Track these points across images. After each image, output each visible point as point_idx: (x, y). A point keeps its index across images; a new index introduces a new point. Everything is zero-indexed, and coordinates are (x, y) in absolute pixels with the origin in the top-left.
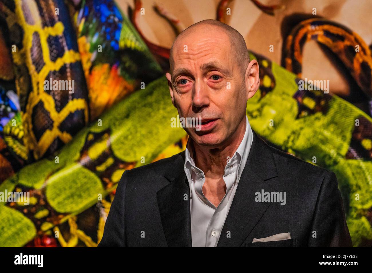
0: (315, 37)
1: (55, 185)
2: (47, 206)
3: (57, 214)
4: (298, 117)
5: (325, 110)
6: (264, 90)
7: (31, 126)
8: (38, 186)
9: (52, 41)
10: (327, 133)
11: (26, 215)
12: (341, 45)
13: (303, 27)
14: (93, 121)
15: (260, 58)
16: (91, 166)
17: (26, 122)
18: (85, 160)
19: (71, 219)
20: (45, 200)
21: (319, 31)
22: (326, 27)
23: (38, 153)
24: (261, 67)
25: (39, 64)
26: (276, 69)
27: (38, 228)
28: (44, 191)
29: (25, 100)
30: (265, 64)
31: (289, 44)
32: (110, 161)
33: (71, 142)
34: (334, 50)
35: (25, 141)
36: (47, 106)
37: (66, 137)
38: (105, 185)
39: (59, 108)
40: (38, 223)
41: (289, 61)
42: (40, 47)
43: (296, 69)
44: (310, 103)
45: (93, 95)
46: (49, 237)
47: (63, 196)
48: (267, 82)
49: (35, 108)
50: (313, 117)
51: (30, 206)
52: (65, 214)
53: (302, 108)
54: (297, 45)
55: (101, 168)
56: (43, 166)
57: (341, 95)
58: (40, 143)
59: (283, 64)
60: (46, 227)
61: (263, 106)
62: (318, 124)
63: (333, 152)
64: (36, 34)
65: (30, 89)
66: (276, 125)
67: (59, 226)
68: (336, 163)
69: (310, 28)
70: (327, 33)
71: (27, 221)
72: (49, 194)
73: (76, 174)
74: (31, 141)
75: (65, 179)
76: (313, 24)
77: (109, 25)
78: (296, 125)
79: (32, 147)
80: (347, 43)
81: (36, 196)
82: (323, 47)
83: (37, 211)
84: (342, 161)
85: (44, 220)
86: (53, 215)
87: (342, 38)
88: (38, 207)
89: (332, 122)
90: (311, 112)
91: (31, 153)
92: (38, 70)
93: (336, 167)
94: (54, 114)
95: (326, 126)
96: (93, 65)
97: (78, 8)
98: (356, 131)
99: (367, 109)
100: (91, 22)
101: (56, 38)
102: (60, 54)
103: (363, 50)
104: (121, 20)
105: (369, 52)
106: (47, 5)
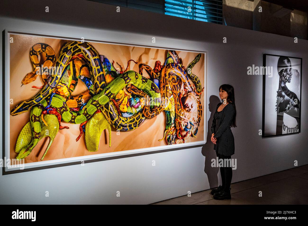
0: (144, 68)
1: (100, 99)
2: (99, 104)
3: (101, 105)
4: (142, 83)
5: (147, 82)
6: (137, 78)
7: (95, 87)
8: (97, 100)
9: (98, 70)
10: (147, 86)
11: (95, 106)
12: (149, 69)
13: (142, 66)
14: (107, 86)
15: (135, 72)
16: (107, 95)
17: (94, 87)
18: (105, 94)
19: (103, 106)
20: (98, 102)
21: (145, 67)
22: (146, 66)
23: (97, 93)
24: (136, 74)
25: (96, 75)
26: (138, 74)
27: (97, 108)
28: (98, 101)
29: (93, 82)
30: (136, 73)
31: (140, 69)
32: (110, 94)
33: (103, 90)
34: (148, 70)
35: (94, 91)
36: (98, 83)
37: (102, 89)
38: (109, 98)
39: (100, 83)
40: (97, 107)
41: (140, 73)
42: (96, 71)
43: (142, 74)
44: (144, 80)
45: (106, 81)
46: (99, 110)
47: (102, 101)
48: (137, 77)
49: (96, 83)
50: (145, 83)
51: (95, 104)
52: (102, 105)
53: (143, 81)
54: (141, 70)
55: (109, 95)
56: (98, 96)
57: (149, 79)
58: (97, 91)
59: (139, 73)
60: (99, 108)
61: (136, 82)
62: (146, 84)
63: (148, 89)
64: (95, 68)
65: (94, 80)
66: (139, 85)
67: (101, 107)
68: (149, 91)
69: (143, 66)
70: (146, 67)
71: (95, 107)
72: (99, 101)
73: (104, 97)
74: (95, 91)
75: (102, 98)
76: (144, 66)
77: (109, 66)
78: (142, 85)
79: (95, 92)
80: (150, 69)
81: (97, 102)
82: (146, 70)
83: (97, 105)
84: (150, 91)
85: (98, 106)
86: (100, 105)
87: (149, 68)
88: (97, 104)
89: (148, 84)
90: (144, 82)
91: (95, 93)
92: (96, 76)
93: (149, 92)
94: (99, 85)
95: (147, 85)
96: (106, 74)
97: (102, 63)
98: (152, 85)
99: (153, 81)
100: (105, 66)
101: (99, 69)
102: (100, 72)
103: (152, 70)
104: (111, 65)
105: (153, 71)
106: (97, 62)
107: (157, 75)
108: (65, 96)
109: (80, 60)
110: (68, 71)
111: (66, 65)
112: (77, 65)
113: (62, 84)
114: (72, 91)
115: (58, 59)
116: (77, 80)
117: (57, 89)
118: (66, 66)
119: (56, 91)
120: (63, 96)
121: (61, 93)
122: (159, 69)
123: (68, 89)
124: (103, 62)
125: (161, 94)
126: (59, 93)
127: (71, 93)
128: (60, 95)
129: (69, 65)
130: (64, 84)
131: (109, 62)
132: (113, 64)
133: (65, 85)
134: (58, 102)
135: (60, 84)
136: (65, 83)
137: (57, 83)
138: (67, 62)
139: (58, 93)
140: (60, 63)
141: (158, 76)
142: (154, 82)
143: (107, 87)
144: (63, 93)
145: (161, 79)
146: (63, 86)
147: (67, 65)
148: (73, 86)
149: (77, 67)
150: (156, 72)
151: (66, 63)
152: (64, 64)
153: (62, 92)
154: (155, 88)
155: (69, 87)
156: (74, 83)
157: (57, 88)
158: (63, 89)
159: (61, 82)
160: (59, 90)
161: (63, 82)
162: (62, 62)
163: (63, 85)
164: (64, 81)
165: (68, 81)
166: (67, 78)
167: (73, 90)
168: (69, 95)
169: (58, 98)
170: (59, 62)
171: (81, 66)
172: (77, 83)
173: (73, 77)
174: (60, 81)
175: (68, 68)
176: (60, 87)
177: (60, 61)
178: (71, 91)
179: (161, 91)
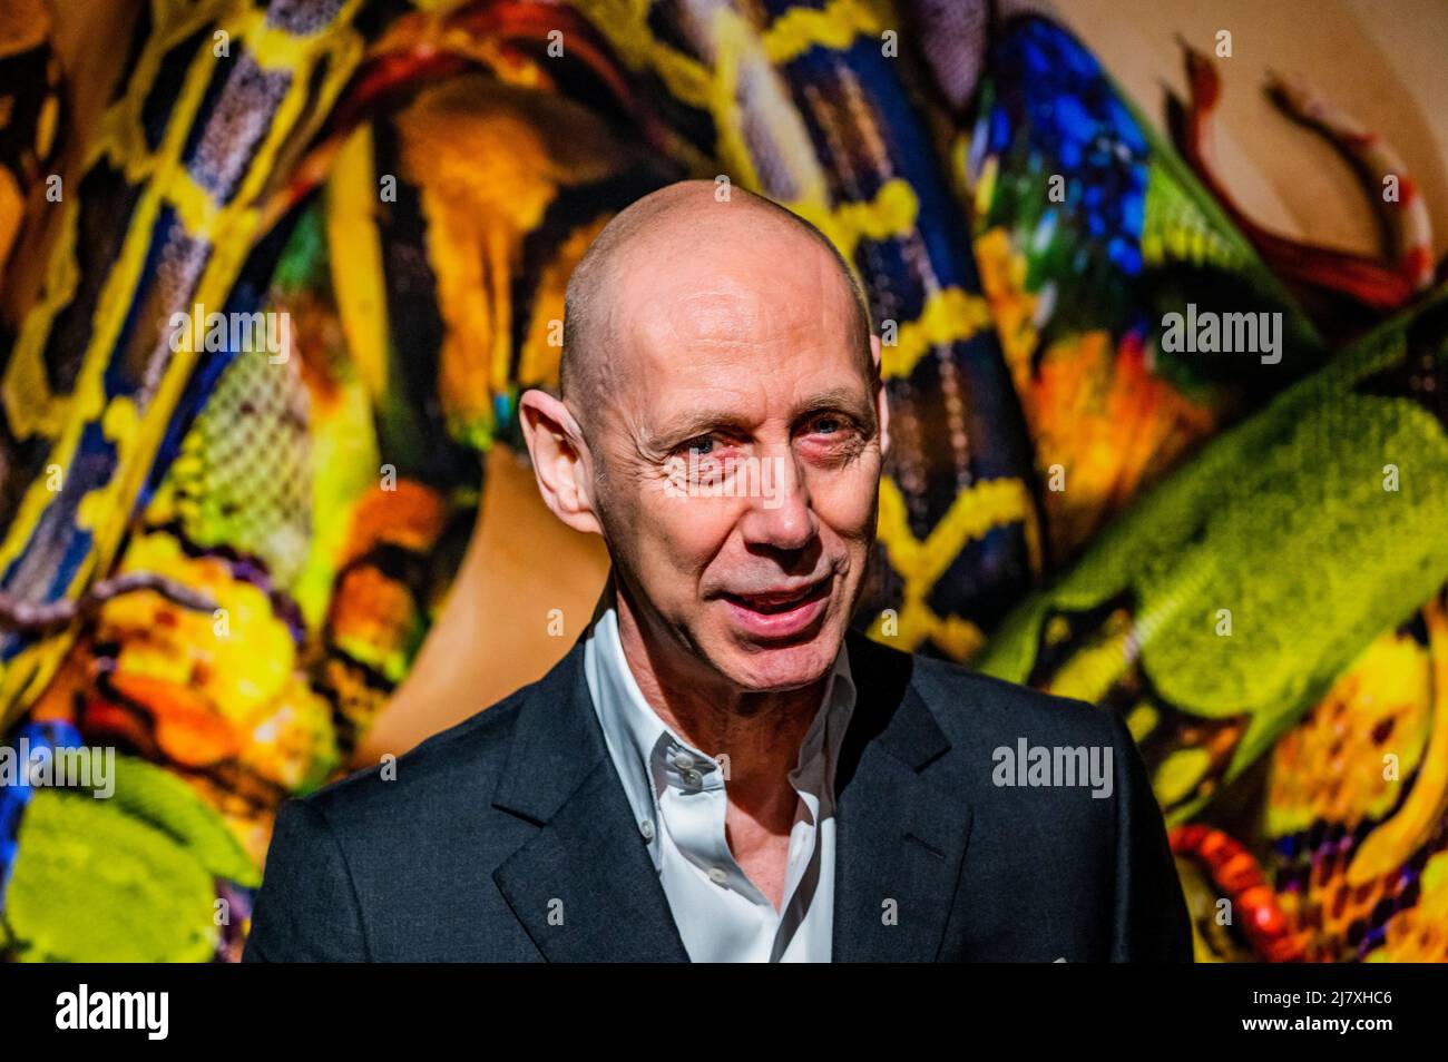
9: (875, 258)
32: (1143, 720)
33: (981, 655)
37: (960, 635)
94: (903, 551)
96: (1046, 339)
97: (964, 121)
100: (1022, 171)
101: (891, 246)
102: (910, 309)
104: (1143, 153)
106: (845, 117)
108: (246, 784)
109: (525, 106)
110: (297, 316)
111: (259, 202)
112: (460, 200)
113: (192, 550)
114: (377, 681)
115: (111, 117)
116: (468, 466)
117: (112, 650)
118: (249, 224)
119: (92, 694)
120: (219, 776)
121: (180, 715)
123: (301, 647)
124: (975, 97)
126: (147, 717)
127: (359, 715)
128: (163, 760)
129: (311, 201)
130: (224, 551)
131: (1098, 94)
132: (1183, 123)
133: (241, 578)
134: (133, 891)
135: (154, 557)
136: (245, 541)
137: (106, 540)
138: (280, 152)
139: (119, 718)
140: (141, 188)
143: (1079, 596)
144: (210, 719)
146: (208, 592)
147: (279, 204)
148: (392, 597)
149: (457, 236)
151: (245, 169)
152: (228, 200)
153: (187, 699)
155: (314, 602)
156: (415, 525)
157: (103, 635)
158: (210, 657)
159: (175, 527)
160: (135, 666)
161: (209, 530)
162: (188, 156)
163: (213, 582)
164: (229, 510)
165: (294, 510)
166: (274, 454)
167: (394, 666)
168: (328, 752)
169: (131, 808)
170: (136, 173)
171: (528, 211)
172: (457, 532)
173: (390, 427)
174: (161, 507)
175: (293, 269)
176: (166, 619)
177: (154, 143)
178: (349, 687)
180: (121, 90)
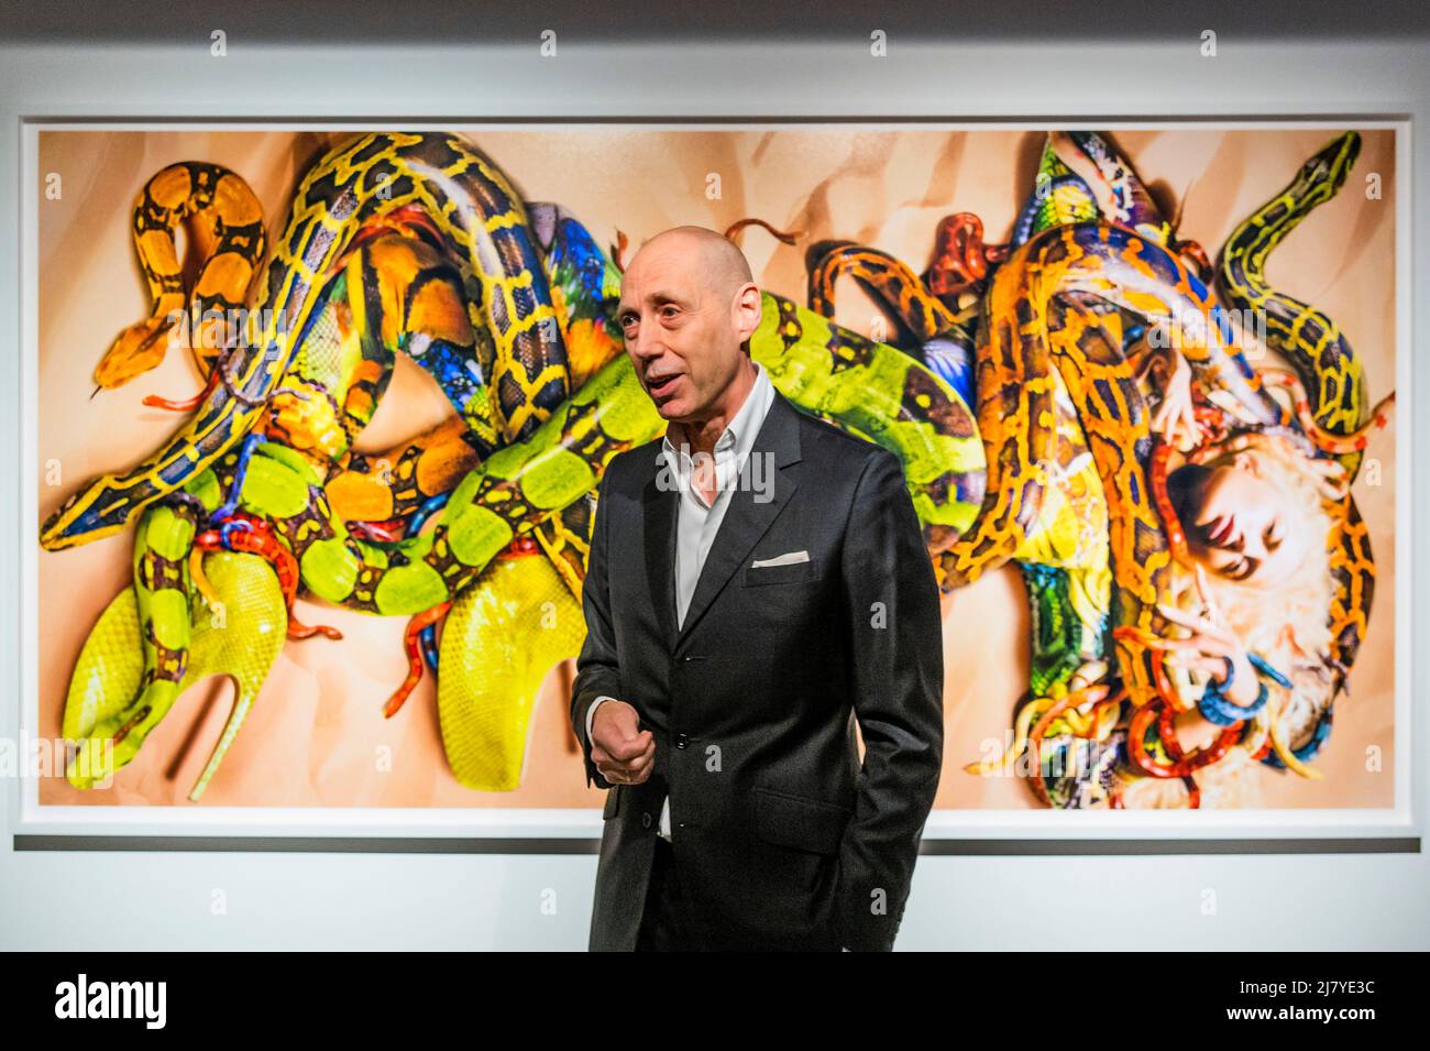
0: (849, 269)
1: (532, 475)
2: (523, 501)
3: (538, 510)
4: (833, 372)
5: (867, 361)
6: (789, 341)
7: (498, 402)
8: (512, 478)
9: (519, 294)
10: (871, 390)
11: (498, 513)
12: (883, 277)
13: (832, 257)
14: (576, 390)
15: (780, 301)
16: (576, 449)
17: (492, 397)
18: (569, 441)
19: (555, 517)
20: (521, 494)
21: (853, 261)
22: (863, 256)
23: (509, 436)
24: (782, 311)
25: (503, 324)
26: (803, 313)
27: (515, 529)
28: (519, 484)
29: (488, 371)
30: (787, 307)
31: (817, 280)
32: (599, 441)
33: (549, 420)
34: (874, 284)
35: (492, 421)
36: (516, 376)
37: (542, 413)
38: (595, 471)
39: (532, 378)
40: (514, 524)
41: (818, 302)
42: (503, 302)
43: (828, 310)
44: (848, 353)
45: (573, 359)
46: (528, 539)
47: (543, 488)
48: (791, 330)
49: (503, 378)
50: (853, 370)
51: (501, 503)
52: (547, 510)
53: (838, 360)
54: (827, 281)
55: (589, 450)
56: (515, 452)
57: (889, 342)
58: (511, 423)
59: (811, 306)
60: (524, 527)
61: (787, 361)
62: (860, 378)
63: (880, 414)
64: (498, 287)
65: (495, 356)
66: (805, 384)
67: (540, 525)
68: (884, 427)
69: (843, 258)
70: (865, 264)
71: (501, 521)
72: (525, 488)
73: (558, 459)
74: (499, 421)
75: (542, 468)
76: (846, 252)
77: (588, 270)
78: (832, 381)
79: (501, 429)
80: (890, 274)
81: (510, 489)
82: (861, 281)
83: (511, 509)
84: (892, 424)
85: (521, 518)
86: (532, 512)
87: (883, 269)
88: (513, 503)
89: (878, 375)
90: (850, 364)
91: (500, 436)
92: (503, 332)
93: (885, 433)
94: (525, 386)
95: (871, 381)
96: (572, 321)
97: (548, 251)
98: (908, 385)
99: (921, 357)
100: (565, 268)
101: (523, 291)
102: (529, 310)
103: (912, 282)
104: (603, 263)
105: (919, 284)
106: (510, 250)
107: (956, 311)
108: (318, 455)
109: (410, 244)
110: (337, 307)
111: (326, 272)
112: (388, 272)
113: (303, 381)
114: (360, 423)
115: (280, 244)
116: (390, 357)
117: (277, 412)
118: (323, 279)
119: (271, 425)
120: (309, 452)
121: (297, 432)
122: (964, 273)
123: (336, 412)
124: (551, 244)
125: (986, 443)
126: (288, 433)
127: (353, 434)
128: (292, 446)
129: (342, 272)
130: (313, 382)
131: (589, 244)
132: (615, 253)
133: (318, 390)
134: (282, 487)
135: (291, 383)
136: (319, 379)
137: (276, 378)
138: (333, 256)
139: (279, 433)
140: (288, 267)
141: (963, 318)
142: (930, 361)
143: (580, 401)
144: (307, 435)
145: (987, 341)
146: (307, 395)
147: (332, 273)
148: (366, 397)
149: (388, 285)
150: (943, 290)
151: (322, 262)
152: (316, 271)
153: (300, 428)
154: (933, 402)
155: (341, 399)
156: (373, 375)
157: (274, 408)
158: (308, 415)
159: (297, 374)
160: (283, 417)
161: (307, 375)
162: (304, 257)
163: (309, 392)
164: (314, 369)
165: (334, 369)
166: (329, 351)
167: (365, 419)
168: (344, 445)
169: (282, 462)
170: (287, 263)
171: (411, 277)
172: (387, 376)
173: (366, 343)
174: (293, 367)
175: (336, 294)
176: (294, 402)
177: (293, 253)
178: (351, 424)
179: (983, 425)
180: (283, 236)
